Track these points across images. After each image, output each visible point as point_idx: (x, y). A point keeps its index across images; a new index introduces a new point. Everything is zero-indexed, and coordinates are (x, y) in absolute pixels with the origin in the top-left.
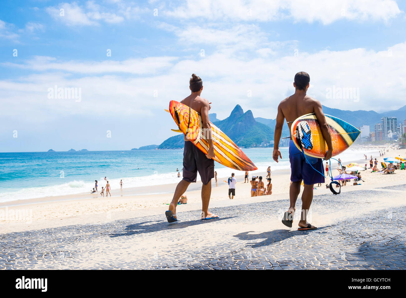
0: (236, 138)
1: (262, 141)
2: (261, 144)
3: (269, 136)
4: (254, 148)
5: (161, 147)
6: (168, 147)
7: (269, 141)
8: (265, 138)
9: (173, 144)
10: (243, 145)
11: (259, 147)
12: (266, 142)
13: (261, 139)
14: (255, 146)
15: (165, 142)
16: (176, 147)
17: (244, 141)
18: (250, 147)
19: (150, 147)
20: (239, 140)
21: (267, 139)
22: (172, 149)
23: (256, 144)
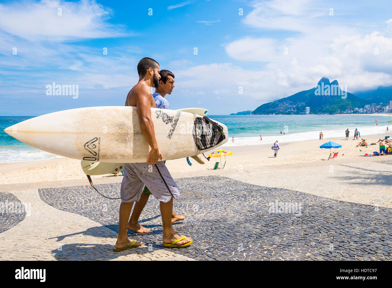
0: (322, 106)
1: (347, 109)
2: (345, 111)
3: (354, 103)
4: (338, 114)
5: (255, 113)
6: (260, 113)
7: (353, 109)
8: (349, 105)
9: (265, 110)
10: (328, 112)
11: (343, 113)
12: (350, 109)
13: (346, 106)
14: (339, 112)
15: (258, 108)
16: (267, 113)
17: (330, 108)
18: (334, 113)
19: (245, 112)
20: (324, 107)
21: (351, 107)
22: (264, 114)
23: (340, 111)
